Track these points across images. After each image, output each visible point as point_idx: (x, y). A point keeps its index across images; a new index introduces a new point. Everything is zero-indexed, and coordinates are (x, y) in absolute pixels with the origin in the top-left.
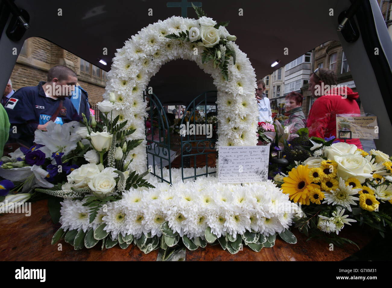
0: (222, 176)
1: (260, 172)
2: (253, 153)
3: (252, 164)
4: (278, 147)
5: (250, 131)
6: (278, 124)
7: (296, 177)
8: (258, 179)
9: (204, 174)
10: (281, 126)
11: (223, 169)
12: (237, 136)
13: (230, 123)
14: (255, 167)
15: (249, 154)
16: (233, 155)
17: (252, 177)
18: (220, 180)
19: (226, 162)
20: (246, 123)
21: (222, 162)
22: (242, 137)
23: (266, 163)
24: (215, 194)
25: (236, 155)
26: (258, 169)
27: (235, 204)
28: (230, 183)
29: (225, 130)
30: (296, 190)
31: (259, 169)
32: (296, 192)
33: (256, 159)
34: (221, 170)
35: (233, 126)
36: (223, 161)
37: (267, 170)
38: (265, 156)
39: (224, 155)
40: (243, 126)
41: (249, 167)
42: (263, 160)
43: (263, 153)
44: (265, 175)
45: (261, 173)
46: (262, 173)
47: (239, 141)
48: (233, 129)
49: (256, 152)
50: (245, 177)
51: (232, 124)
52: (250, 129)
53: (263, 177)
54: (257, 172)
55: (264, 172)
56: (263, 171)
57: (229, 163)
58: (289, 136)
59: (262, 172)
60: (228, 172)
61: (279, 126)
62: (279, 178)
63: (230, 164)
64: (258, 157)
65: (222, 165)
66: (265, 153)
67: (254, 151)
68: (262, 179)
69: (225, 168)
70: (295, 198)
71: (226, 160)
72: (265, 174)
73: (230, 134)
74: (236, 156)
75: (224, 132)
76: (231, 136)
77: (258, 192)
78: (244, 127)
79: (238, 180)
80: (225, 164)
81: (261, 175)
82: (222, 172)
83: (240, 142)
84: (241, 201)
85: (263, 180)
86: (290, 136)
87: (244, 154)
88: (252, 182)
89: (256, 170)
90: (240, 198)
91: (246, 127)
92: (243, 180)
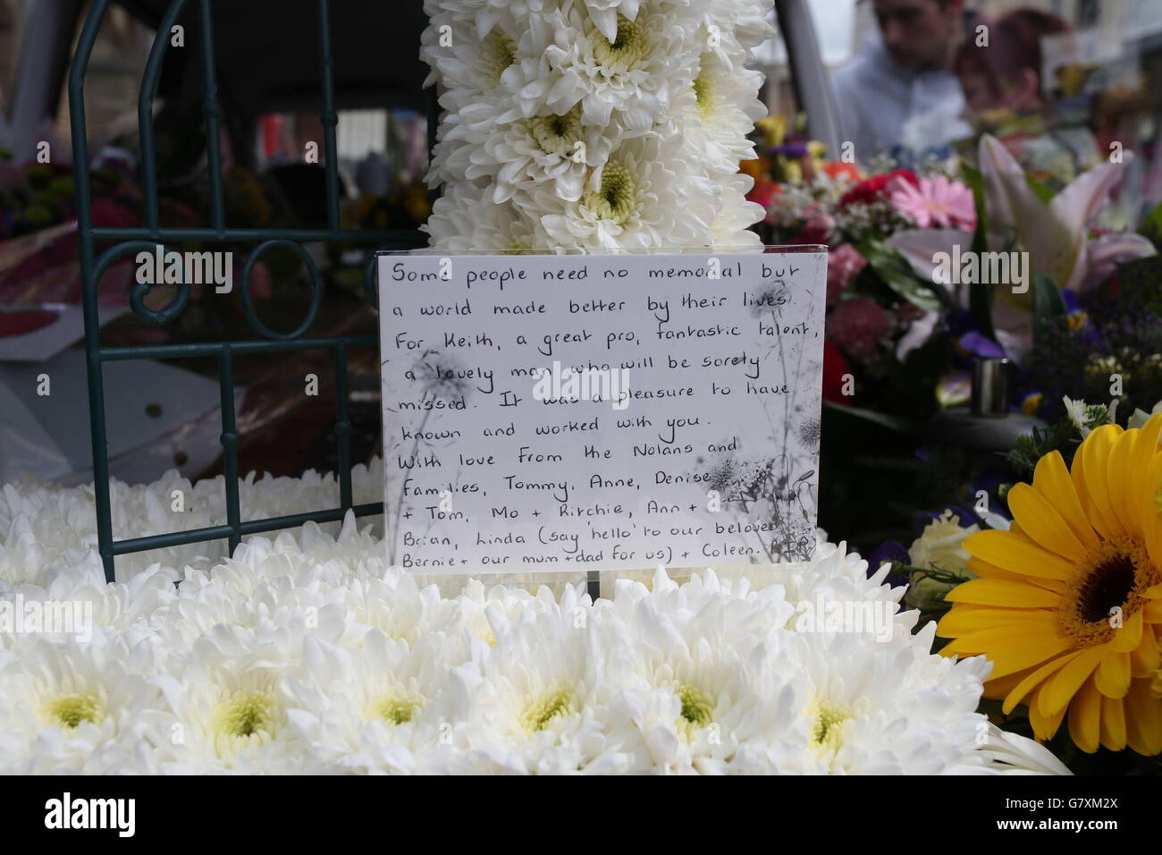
0: (420, 513)
1: (750, 481)
2: (681, 318)
3: (678, 408)
4: (993, 339)
5: (679, 140)
6: (1002, 166)
7: (1069, 523)
8: (734, 541)
9: (322, 517)
10: (1022, 185)
11: (424, 452)
12: (569, 189)
13: (508, 75)
14: (698, 438)
15: (644, 323)
16: (504, 329)
17: (683, 520)
18: (402, 550)
19: (446, 393)
20: (639, 76)
21: (415, 392)
22: (613, 195)
23: (799, 401)
24: (320, 659)
25: (536, 328)
26: (725, 454)
27: (476, 743)
28: (490, 569)
29: (473, 139)
30: (1064, 631)
31: (739, 456)
32: (1058, 645)
33: (707, 363)
34: (406, 458)
35: (529, 98)
36: (419, 385)
37: (806, 463)
38: (789, 340)
39: (431, 333)
40: (611, 100)
41: (647, 437)
42: (771, 377)
43: (767, 319)
44: (795, 507)
45: (753, 491)
46: (770, 487)
47: (583, 232)
48: (541, 132)
49: (703, 304)
50: (622, 522)
51: (524, 83)
52: (675, 131)
53: (777, 520)
54: (720, 480)
55: (783, 481)
56: (777, 473)
57: (474, 398)
58: (1082, 256)
59: (763, 476)
60: (470, 475)
61: (1007, 182)
62: (948, 547)
63: (483, 409)
64: (726, 347)
65: (412, 419)
66: (789, 315)
67: (688, 301)
68: (768, 537)
69: (440, 448)
70: (1041, 695)
71: (449, 375)
72: (792, 497)
73: (509, 175)
74: (536, 341)
75: (467, 155)
76: (521, 192)
77: (703, 643)
78: (621, 107)
79: (556, 548)
80: (440, 406)
81: (760, 508)
82: (422, 477)
83: (593, 238)
84: (543, 720)
85: (776, 548)
86: (1089, 253)
87: (600, 324)
88: (678, 562)
89: (714, 463)
90: (541, 692)
91: (642, 106)
92: (607, 546)
